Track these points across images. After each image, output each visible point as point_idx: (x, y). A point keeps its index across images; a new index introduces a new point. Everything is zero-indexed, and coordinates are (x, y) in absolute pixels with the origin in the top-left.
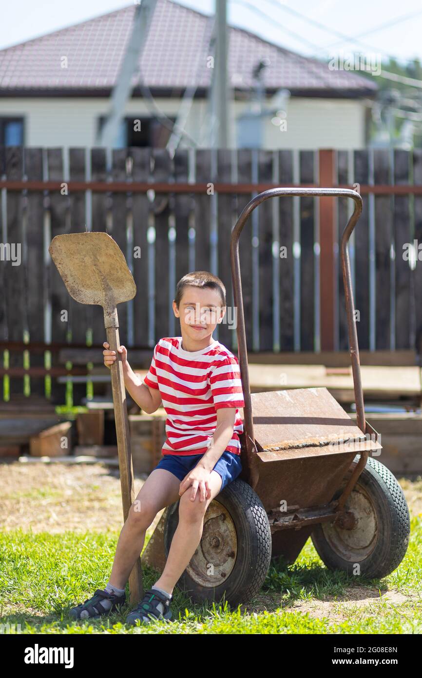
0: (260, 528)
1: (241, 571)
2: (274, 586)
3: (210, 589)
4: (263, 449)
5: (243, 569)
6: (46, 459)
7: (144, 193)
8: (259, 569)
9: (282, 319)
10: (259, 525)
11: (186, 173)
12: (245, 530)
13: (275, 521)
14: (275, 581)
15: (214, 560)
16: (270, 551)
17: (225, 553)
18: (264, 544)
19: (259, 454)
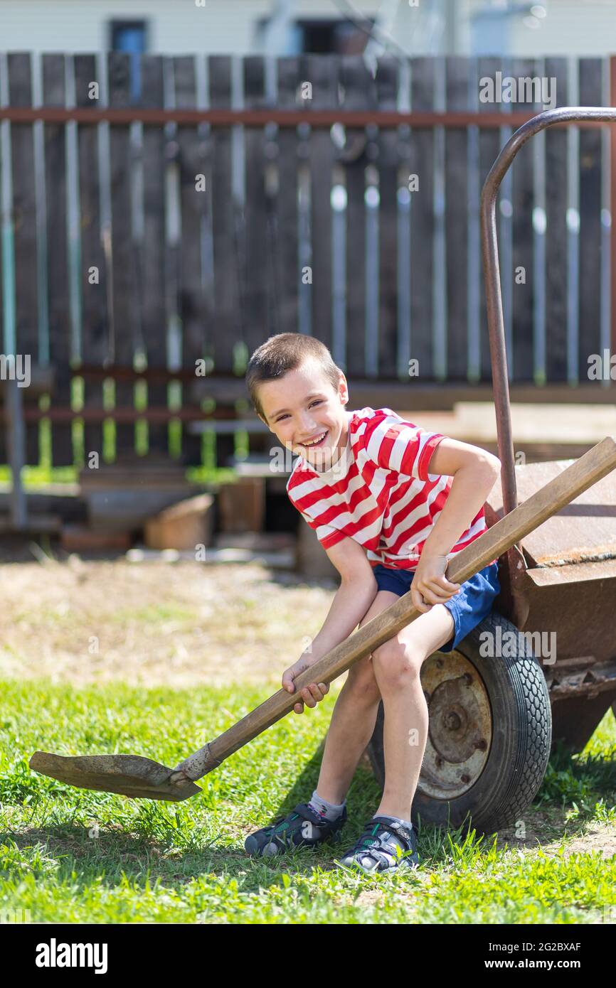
0: (534, 703)
1: (498, 775)
2: (550, 794)
3: (441, 802)
4: (536, 563)
5: (502, 771)
6: (170, 555)
7: (327, 128)
8: (528, 774)
9: (549, 332)
10: (532, 697)
11: (394, 95)
12: (506, 705)
13: (553, 685)
14: (552, 785)
15: (450, 753)
16: (548, 742)
17: (469, 741)
18: (539, 730)
19: (529, 572)
